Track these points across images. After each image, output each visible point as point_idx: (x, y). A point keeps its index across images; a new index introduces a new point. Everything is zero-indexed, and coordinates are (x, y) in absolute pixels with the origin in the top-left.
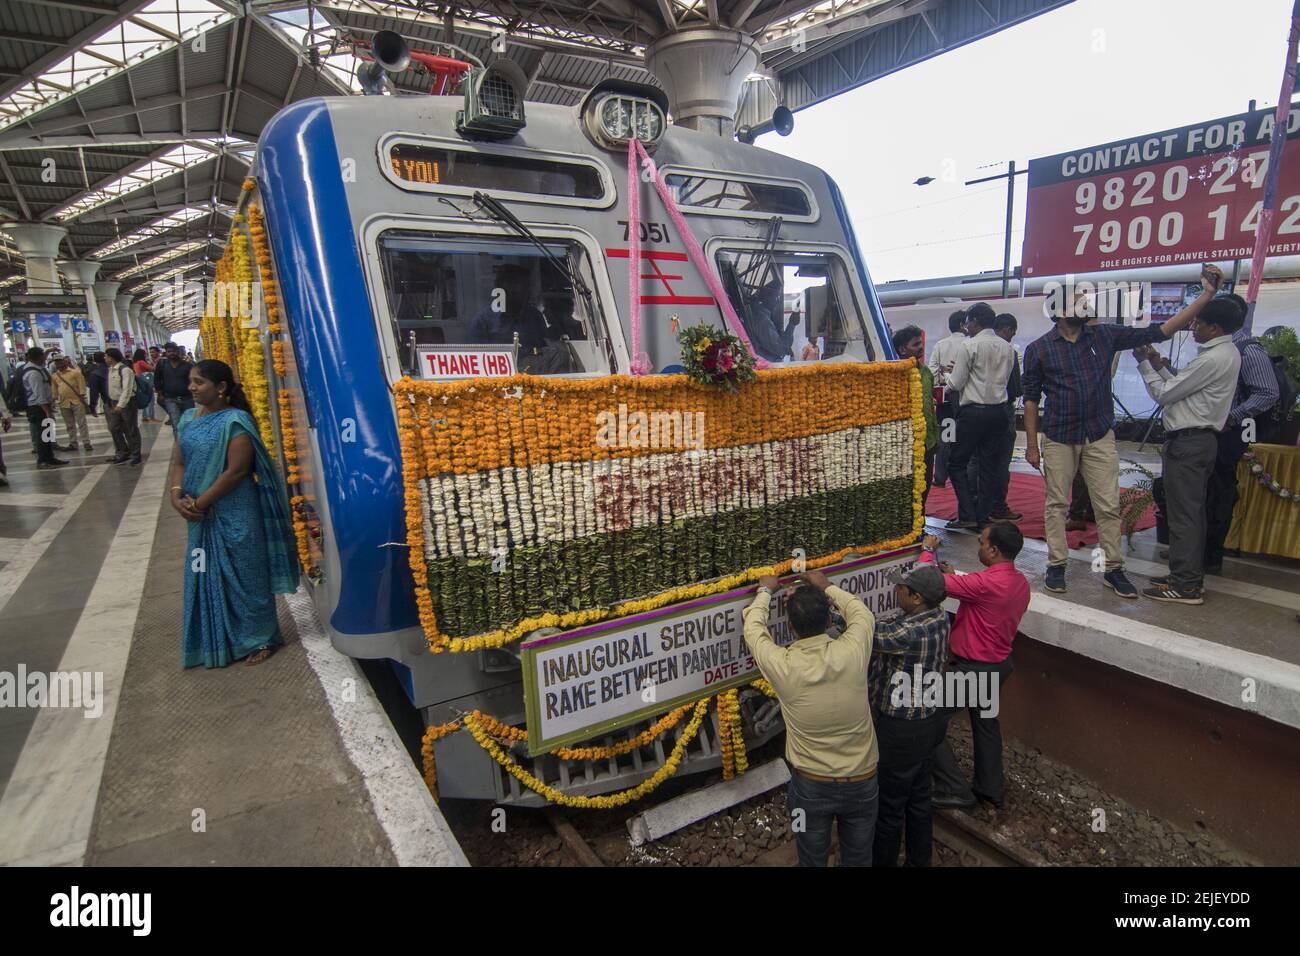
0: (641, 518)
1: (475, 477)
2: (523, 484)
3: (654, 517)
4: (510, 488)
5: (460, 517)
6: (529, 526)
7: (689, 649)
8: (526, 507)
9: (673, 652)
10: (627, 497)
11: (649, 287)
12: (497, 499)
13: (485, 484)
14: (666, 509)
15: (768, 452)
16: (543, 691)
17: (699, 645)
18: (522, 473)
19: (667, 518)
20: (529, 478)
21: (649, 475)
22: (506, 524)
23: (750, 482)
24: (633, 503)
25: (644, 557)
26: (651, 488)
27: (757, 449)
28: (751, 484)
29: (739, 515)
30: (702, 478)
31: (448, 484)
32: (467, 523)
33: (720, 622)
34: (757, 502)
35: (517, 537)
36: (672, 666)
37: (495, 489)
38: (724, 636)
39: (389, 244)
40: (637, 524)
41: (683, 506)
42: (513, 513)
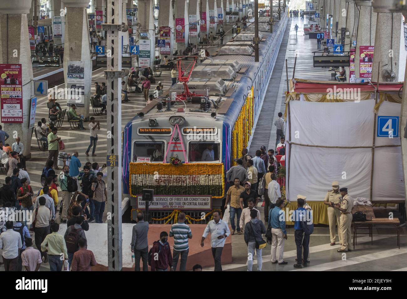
0: (162, 184)
1: (138, 175)
2: (145, 177)
3: (165, 184)
4: (143, 177)
5: (136, 180)
6: (145, 182)
7: (160, 202)
8: (145, 180)
9: (157, 201)
10: (160, 181)
11: (174, 148)
12: (141, 178)
13: (140, 176)
14: (167, 183)
15: (187, 177)
16: (139, 201)
17: (162, 202)
18: (145, 175)
19: (167, 185)
20: (146, 176)
21: (164, 178)
22: (142, 182)
23: (183, 181)
24: (161, 182)
25: (162, 190)
26: (164, 180)
27: (185, 176)
28: (183, 182)
29: (181, 186)
30: (174, 179)
31: (135, 175)
32: (137, 181)
33: (165, 199)
34: (185, 185)
35: (143, 184)
36: (157, 203)
37: (141, 177)
38: (166, 201)
39: (136, 143)
40: (162, 185)
41: (170, 183)
42: (143, 180)
